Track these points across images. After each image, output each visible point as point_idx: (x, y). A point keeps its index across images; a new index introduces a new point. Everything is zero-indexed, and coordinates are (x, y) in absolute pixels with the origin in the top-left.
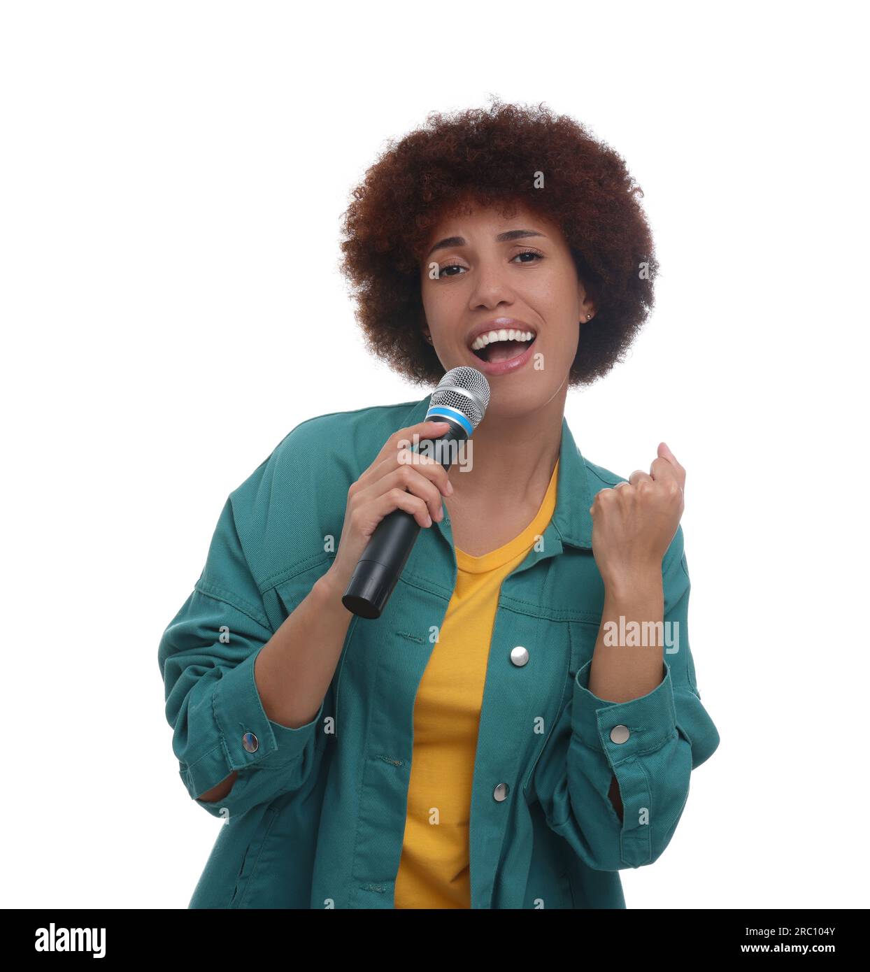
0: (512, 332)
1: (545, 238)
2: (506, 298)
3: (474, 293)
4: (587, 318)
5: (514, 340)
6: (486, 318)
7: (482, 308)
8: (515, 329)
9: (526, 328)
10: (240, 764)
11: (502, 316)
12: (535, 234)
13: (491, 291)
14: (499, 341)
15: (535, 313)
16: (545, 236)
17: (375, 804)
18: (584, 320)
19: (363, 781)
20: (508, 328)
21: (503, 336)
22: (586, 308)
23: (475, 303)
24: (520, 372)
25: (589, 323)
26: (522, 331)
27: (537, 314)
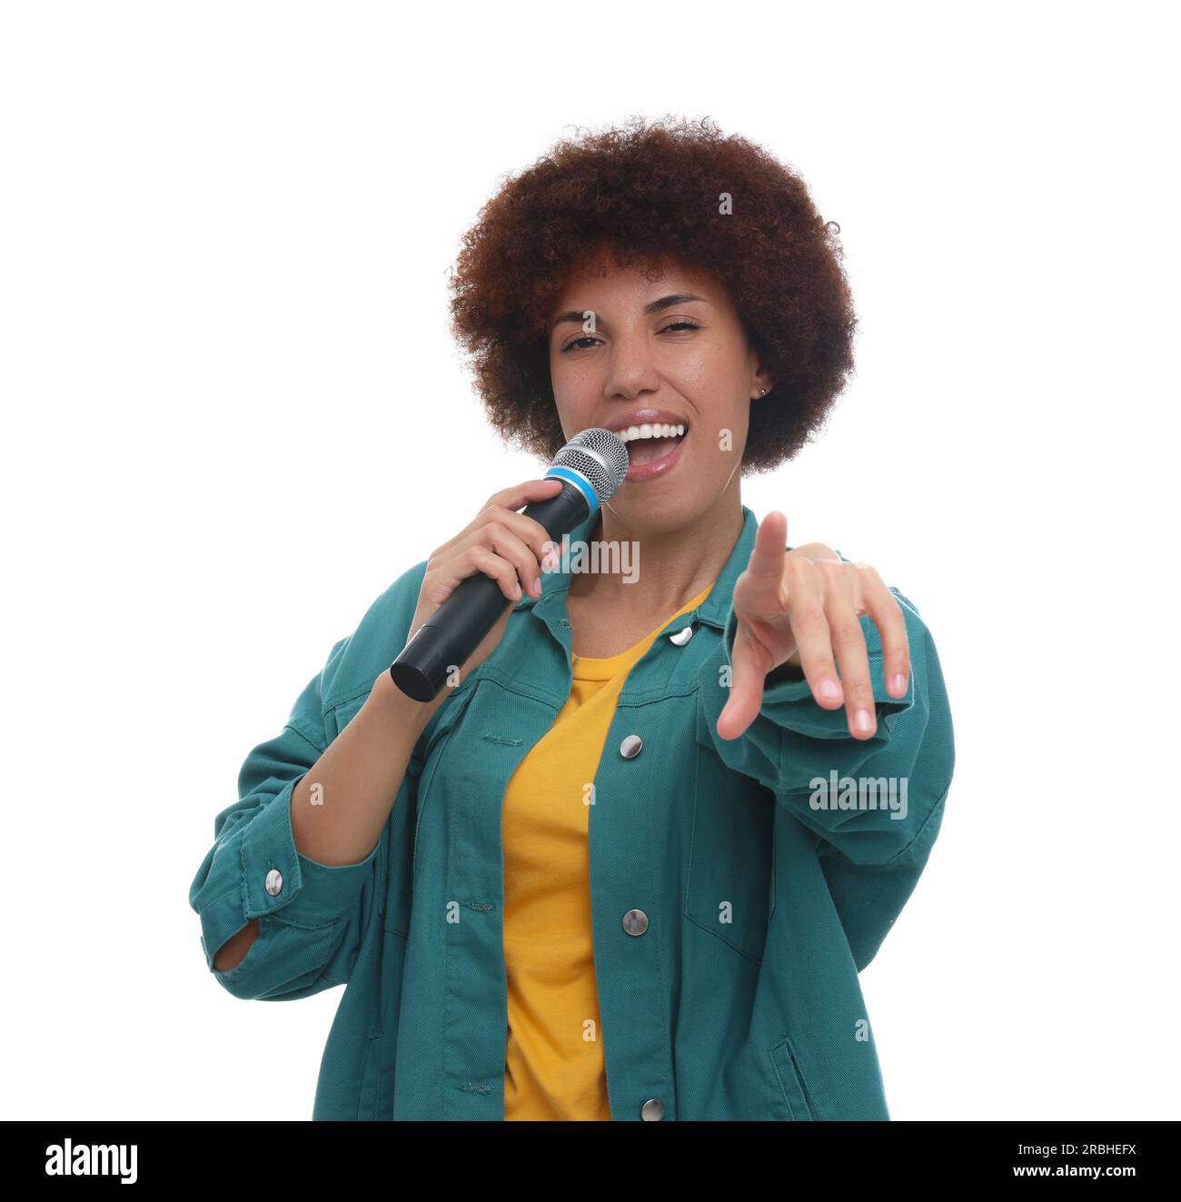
0: (657, 426)
1: (705, 304)
2: (649, 385)
3: (609, 378)
4: (761, 393)
5: (662, 437)
6: (622, 410)
7: (619, 396)
8: (662, 423)
9: (675, 421)
10: (258, 911)
11: (646, 407)
12: (692, 298)
13: (631, 374)
14: (641, 439)
15: (685, 400)
16: (704, 300)
17: (468, 972)
18: (756, 395)
19: (447, 940)
20: (651, 422)
21: (646, 432)
22: (760, 381)
23: (609, 390)
24: (665, 478)
25: (763, 399)
26: (670, 424)
27: (688, 403)
